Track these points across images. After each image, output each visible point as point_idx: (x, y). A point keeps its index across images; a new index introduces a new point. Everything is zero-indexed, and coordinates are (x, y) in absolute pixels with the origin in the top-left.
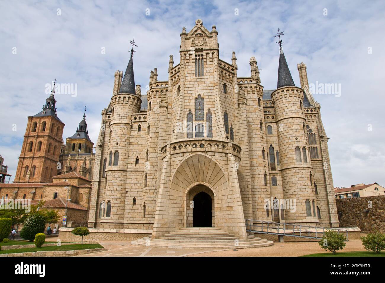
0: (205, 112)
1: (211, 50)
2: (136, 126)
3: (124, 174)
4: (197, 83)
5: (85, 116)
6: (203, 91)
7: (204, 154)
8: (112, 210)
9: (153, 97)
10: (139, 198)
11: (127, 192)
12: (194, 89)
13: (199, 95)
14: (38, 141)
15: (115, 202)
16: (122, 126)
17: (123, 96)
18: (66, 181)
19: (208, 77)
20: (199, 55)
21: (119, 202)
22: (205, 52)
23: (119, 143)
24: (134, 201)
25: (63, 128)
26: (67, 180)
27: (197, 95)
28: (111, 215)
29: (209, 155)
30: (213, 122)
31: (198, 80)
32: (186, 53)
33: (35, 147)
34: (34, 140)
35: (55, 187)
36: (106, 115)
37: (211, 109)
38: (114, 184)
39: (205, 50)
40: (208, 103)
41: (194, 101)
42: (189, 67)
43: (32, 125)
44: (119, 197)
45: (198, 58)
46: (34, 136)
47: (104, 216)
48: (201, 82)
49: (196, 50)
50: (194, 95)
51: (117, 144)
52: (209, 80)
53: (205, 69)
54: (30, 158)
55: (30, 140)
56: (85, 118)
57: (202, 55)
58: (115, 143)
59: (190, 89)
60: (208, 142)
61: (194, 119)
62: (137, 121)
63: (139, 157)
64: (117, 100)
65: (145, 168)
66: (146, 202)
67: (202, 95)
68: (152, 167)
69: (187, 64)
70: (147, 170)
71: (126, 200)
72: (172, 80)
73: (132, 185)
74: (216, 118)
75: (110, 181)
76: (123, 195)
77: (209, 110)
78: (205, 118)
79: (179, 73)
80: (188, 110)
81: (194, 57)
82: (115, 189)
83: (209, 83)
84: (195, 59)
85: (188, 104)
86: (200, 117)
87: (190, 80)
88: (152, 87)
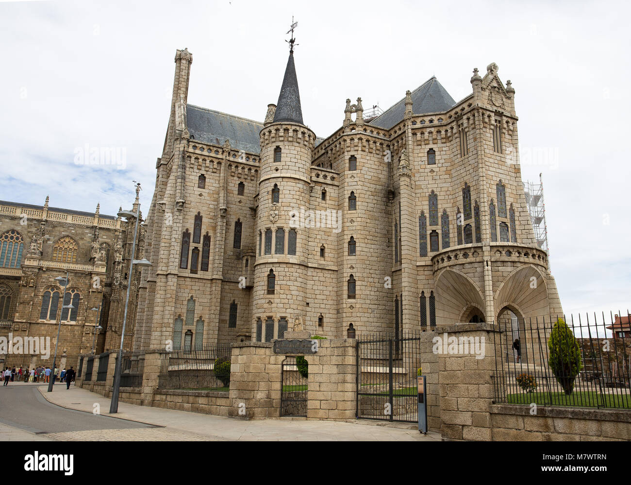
2: (318, 189)
3: (305, 272)
6: (504, 176)
7: (536, 268)
9: (360, 149)
10: (327, 315)
11: (308, 304)
12: (494, 169)
16: (300, 185)
17: (294, 128)
24: (320, 320)
27: (498, 179)
30: (517, 223)
32: (484, 112)
36: (189, 141)
37: (514, 204)
41: (496, 187)
50: (494, 178)
59: (491, 168)
61: (497, 214)
62: (321, 179)
63: (326, 247)
64: (281, 133)
65: (349, 266)
66: (357, 324)
67: (503, 181)
68: (364, 266)
69: (484, 130)
70: (355, 270)
71: (308, 318)
72: (414, 134)
73: (317, 292)
74: (521, 219)
75: (284, 282)
76: (304, 308)
77: (511, 205)
78: (508, 216)
79: (432, 129)
80: (490, 199)
81: (493, 122)
82: (295, 297)
83: (510, 166)
84: (494, 126)
85: (490, 190)
86: (503, 212)
87: (489, 156)
88: (352, 129)
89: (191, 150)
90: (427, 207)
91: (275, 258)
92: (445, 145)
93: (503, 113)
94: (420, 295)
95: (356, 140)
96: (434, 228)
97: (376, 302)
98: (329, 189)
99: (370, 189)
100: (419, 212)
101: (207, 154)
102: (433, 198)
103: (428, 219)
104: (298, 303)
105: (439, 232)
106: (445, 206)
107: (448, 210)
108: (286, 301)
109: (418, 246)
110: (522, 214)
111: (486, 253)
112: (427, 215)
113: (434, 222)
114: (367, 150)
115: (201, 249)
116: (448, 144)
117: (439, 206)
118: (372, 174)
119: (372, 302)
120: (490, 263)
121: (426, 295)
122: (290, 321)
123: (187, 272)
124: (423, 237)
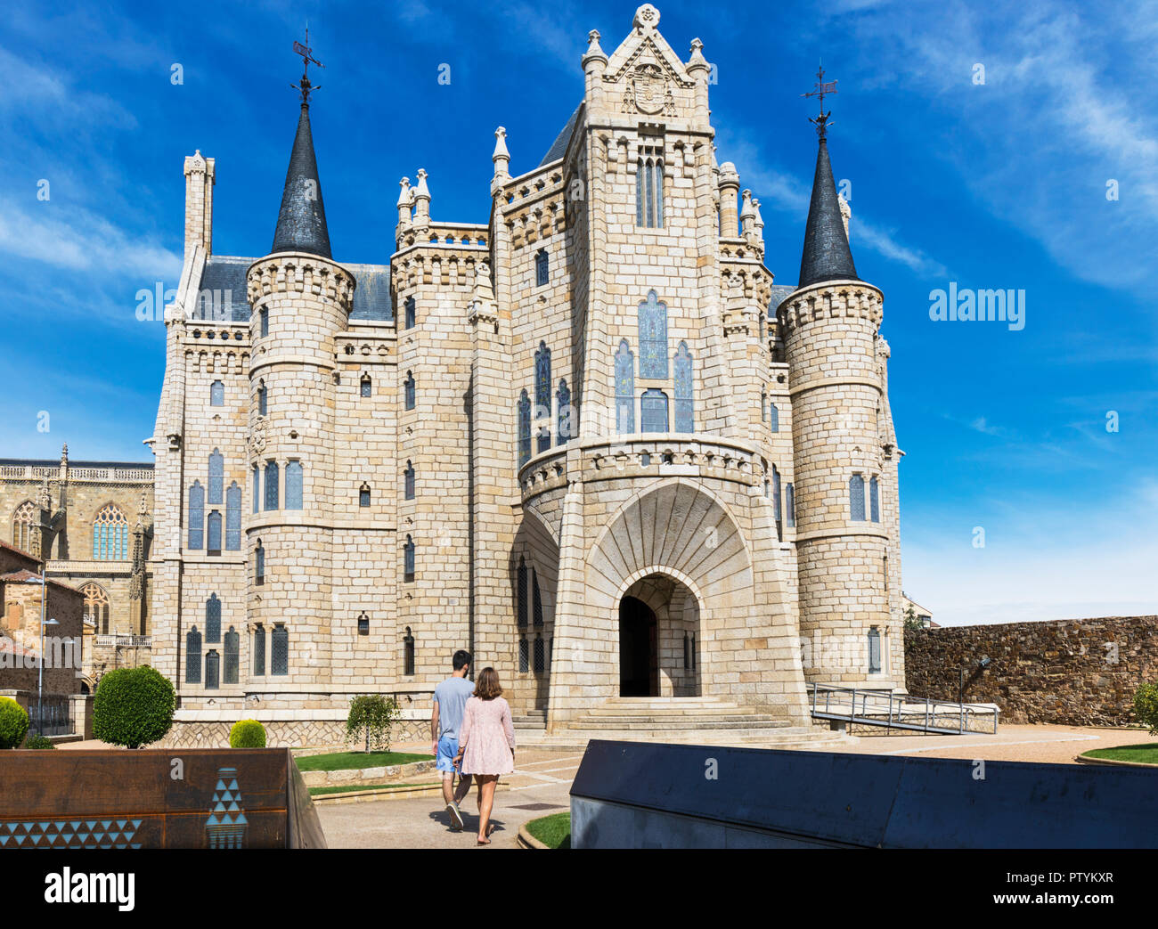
0: (672, 352)
1: (689, 133)
3: (324, 538)
4: (641, 249)
6: (665, 281)
8: (291, 653)
9: (421, 281)
12: (634, 270)
13: (652, 292)
15: (300, 628)
19: (675, 232)
20: (649, 150)
22: (671, 139)
23: (301, 432)
24: (363, 625)
27: (645, 291)
28: (292, 670)
29: (708, 488)
30: (697, 385)
31: (647, 240)
32: (608, 133)
36: (184, 325)
37: (690, 343)
39: (670, 132)
40: (680, 323)
41: (634, 311)
42: (617, 188)
45: (645, 158)
48: (656, 250)
49: (643, 130)
50: (634, 290)
51: (294, 436)
52: (683, 242)
53: (668, 202)
57: (659, 151)
58: (287, 431)
59: (624, 269)
61: (637, 371)
62: (357, 356)
63: (372, 485)
64: (280, 275)
65: (406, 518)
66: (419, 627)
67: (660, 292)
68: (432, 516)
69: (610, 178)
70: (414, 526)
71: (336, 623)
72: (509, 225)
73: (354, 573)
74: (706, 374)
75: (278, 561)
77: (683, 342)
78: (672, 374)
79: (540, 205)
80: (617, 340)
81: (634, 155)
82: (299, 587)
83: (681, 253)
84: (639, 162)
85: (618, 320)
86: (655, 368)
87: (622, 238)
88: (411, 242)
89: (191, 340)
90: (532, 380)
93: (662, 127)
94: (518, 565)
95: (413, 263)
96: (543, 422)
97: (459, 584)
98: (375, 372)
99: (445, 361)
100: (519, 392)
101: (220, 342)
102: (543, 358)
103: (533, 406)
104: (306, 596)
105: (553, 430)
106: (560, 372)
107: (568, 379)
108: (283, 595)
110: (709, 363)
111: (573, 466)
112: (532, 397)
113: (544, 411)
114: (437, 280)
115: (224, 513)
116: (569, 232)
117: (554, 374)
118: (449, 329)
119: (450, 584)
120: (579, 486)
121: (527, 564)
122: (291, 629)
123: (201, 555)
124: (525, 444)
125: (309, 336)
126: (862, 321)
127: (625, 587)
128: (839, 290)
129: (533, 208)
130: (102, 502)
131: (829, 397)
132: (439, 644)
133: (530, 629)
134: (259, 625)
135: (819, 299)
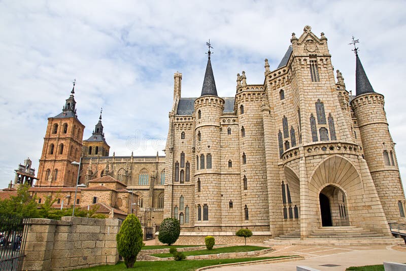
0: (327, 117)
1: (324, 56)
2: (225, 129)
3: (218, 177)
4: (315, 88)
5: (101, 118)
6: (322, 96)
8: (209, 214)
9: (245, 100)
10: (235, 201)
11: (222, 195)
12: (313, 94)
13: (319, 100)
14: (59, 144)
15: (212, 206)
16: (212, 129)
17: (211, 98)
18: (102, 185)
19: (324, 82)
20: (313, 61)
21: (216, 206)
22: (319, 58)
23: (211, 145)
24: (231, 204)
25: (83, 130)
26: (104, 184)
27: (316, 99)
28: (209, 219)
29: (345, 157)
30: (335, 126)
31: (315, 85)
32: (301, 58)
33: (57, 149)
34: (55, 143)
35: (94, 192)
37: (332, 114)
38: (209, 187)
39: (318, 56)
40: (328, 108)
41: (314, 105)
42: (305, 72)
43: (52, 127)
44: (215, 200)
45: (312, 64)
46: (55, 138)
47: (200, 219)
48: (318, 88)
49: (310, 56)
50: (313, 99)
51: (209, 147)
52: (326, 85)
53: (320, 74)
54: (51, 161)
55: (51, 142)
56: (101, 120)
57: (316, 61)
58: (207, 145)
59: (309, 94)
60: (343, 145)
61: (317, 123)
62: (226, 123)
63: (232, 160)
65: (243, 170)
66: (249, 205)
67: (321, 99)
68: (252, 169)
69: (302, 69)
70: (246, 173)
71: (222, 204)
72: (271, 84)
73: (227, 188)
74: (338, 122)
75: (205, 185)
76: (219, 198)
77: (330, 114)
78: (327, 123)
79: (280, 78)
80: (310, 114)
81: (309, 63)
82: (211, 193)
83: (326, 88)
84: (310, 65)
85: (310, 108)
86: (322, 121)
87: (308, 85)
88: (241, 90)
89: (176, 121)
90: (282, 127)
91: (200, 171)
92: (288, 85)
93: (316, 55)
94: (281, 184)
95: (242, 96)
96: (286, 139)
97: (261, 190)
98: (232, 127)
99: (253, 123)
100: (278, 130)
101: (184, 121)
102: (285, 120)
103: (283, 135)
104: (213, 195)
105: (290, 141)
106: (291, 124)
107: (293, 126)
108: (206, 195)
109: (279, 152)
110: (339, 119)
111: (301, 152)
112: (282, 132)
113: (286, 136)
114: (249, 100)
115: (185, 170)
116: (290, 84)
117: (289, 125)
118: (254, 113)
119: (258, 191)
120: (304, 158)
121: (285, 183)
122: (209, 206)
123: (178, 183)
124: (281, 146)
125: (213, 118)
126: (378, 104)
127: (320, 190)
128: (370, 96)
129: (278, 79)
130: (142, 168)
131: (372, 127)
132: (256, 210)
133: (287, 204)
134: (199, 205)
135: (364, 99)
